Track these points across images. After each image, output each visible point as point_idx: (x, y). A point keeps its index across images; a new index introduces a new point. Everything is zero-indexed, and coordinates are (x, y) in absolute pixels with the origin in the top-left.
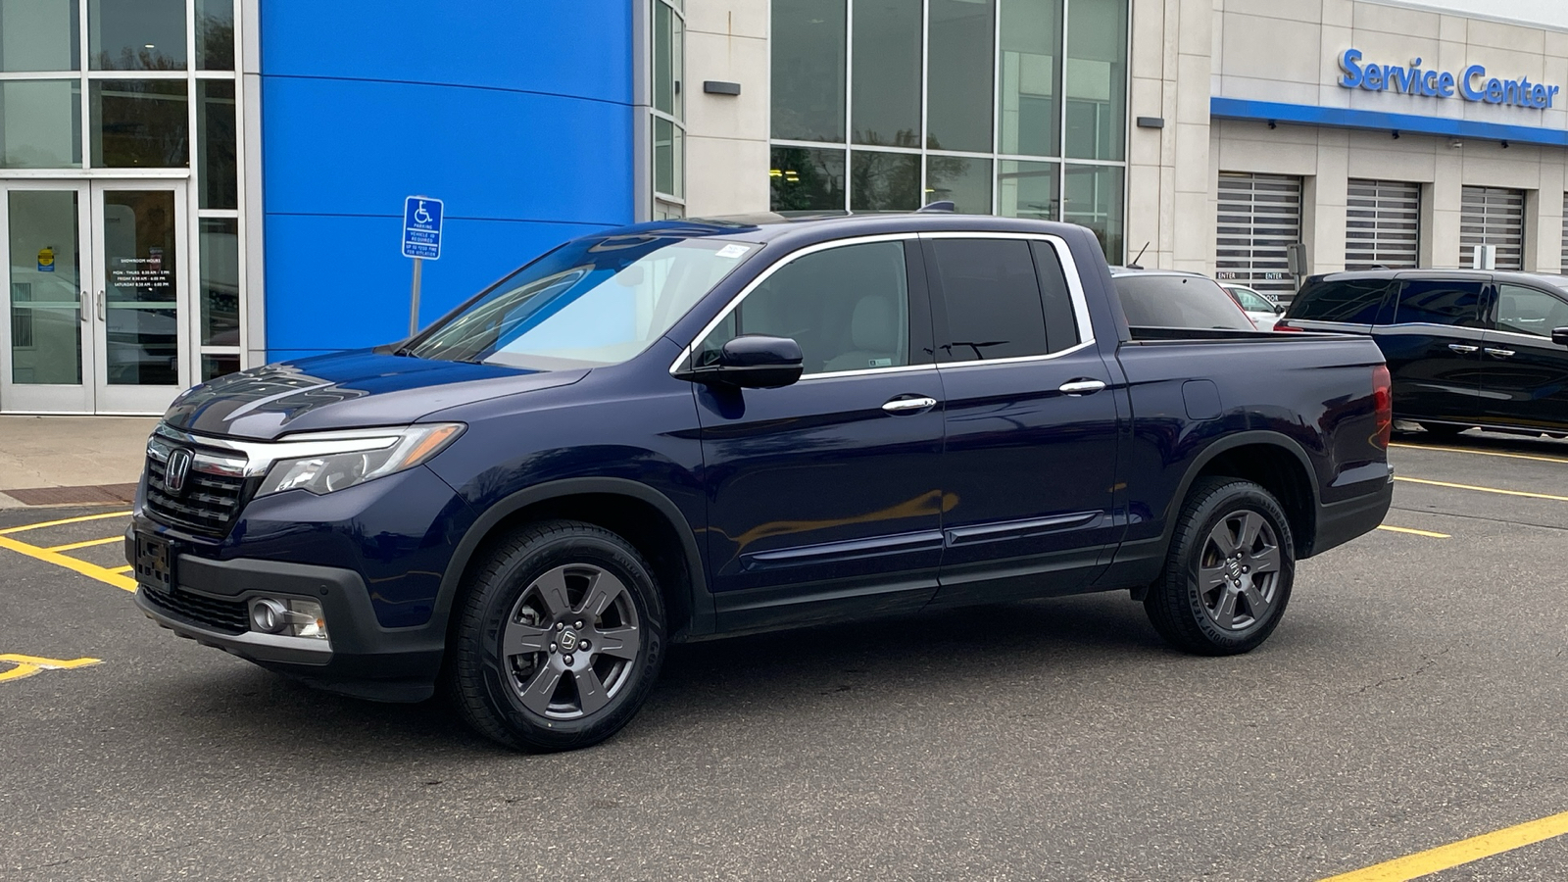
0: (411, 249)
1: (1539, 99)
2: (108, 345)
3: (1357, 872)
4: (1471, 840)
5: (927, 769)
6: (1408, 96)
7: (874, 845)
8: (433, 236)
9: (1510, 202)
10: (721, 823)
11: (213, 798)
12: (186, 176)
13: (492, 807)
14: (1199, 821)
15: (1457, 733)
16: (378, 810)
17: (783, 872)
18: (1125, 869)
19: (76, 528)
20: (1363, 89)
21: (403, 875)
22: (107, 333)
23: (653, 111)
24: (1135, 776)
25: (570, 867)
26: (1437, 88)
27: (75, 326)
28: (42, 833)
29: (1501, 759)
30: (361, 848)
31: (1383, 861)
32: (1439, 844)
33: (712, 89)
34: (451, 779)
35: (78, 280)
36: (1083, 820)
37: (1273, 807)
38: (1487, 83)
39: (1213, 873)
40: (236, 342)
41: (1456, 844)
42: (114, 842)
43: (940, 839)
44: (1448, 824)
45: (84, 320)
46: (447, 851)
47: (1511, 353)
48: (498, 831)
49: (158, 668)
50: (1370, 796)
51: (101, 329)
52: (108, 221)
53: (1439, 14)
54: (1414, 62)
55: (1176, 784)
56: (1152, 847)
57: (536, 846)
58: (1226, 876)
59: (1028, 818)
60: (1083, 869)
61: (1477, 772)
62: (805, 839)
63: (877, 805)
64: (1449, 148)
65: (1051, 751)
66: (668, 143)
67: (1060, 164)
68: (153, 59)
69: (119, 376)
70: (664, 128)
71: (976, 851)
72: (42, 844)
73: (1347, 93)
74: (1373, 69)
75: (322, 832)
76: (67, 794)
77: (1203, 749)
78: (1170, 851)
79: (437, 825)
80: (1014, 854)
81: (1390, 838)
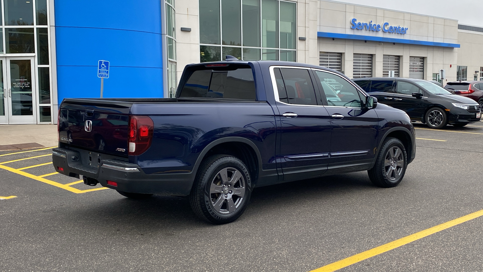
0: (100, 75)
1: (403, 31)
2: (12, 104)
3: (383, 246)
4: (412, 235)
5: (260, 220)
6: (368, 31)
7: (249, 243)
8: (107, 71)
9: (396, 59)
10: (204, 239)
11: (54, 237)
12: (34, 55)
13: (137, 237)
14: (337, 232)
15: (402, 204)
16: (103, 239)
17: (224, 253)
18: (319, 247)
19: (6, 157)
20: (357, 29)
21: (113, 258)
22: (12, 101)
23: (167, 36)
24: (318, 220)
25: (162, 254)
26: (376, 29)
27: (2, 99)
28: (3, 250)
29: (415, 211)
30: (100, 250)
31: (389, 242)
32: (404, 237)
33: (183, 30)
34: (124, 229)
35: (3, 86)
36: (306, 233)
37: (357, 228)
38: (389, 27)
39: (344, 248)
40: (50, 103)
41: (408, 236)
42: (26, 252)
43: (267, 241)
44: (405, 231)
45: (5, 97)
46: (125, 251)
47: (401, 99)
48: (140, 244)
49: (34, 198)
50: (382, 223)
51: (10, 100)
52: (11, 68)
53: (377, 9)
54: (370, 22)
55: (329, 222)
56: (326, 241)
57: (151, 248)
58: (348, 248)
59: (290, 234)
60: (308, 248)
61: (410, 215)
62: (229, 242)
63: (248, 231)
64: (380, 45)
65: (293, 213)
66: (171, 45)
67: (279, 50)
68: (21, 22)
69: (15, 113)
70: (170, 41)
71: (277, 244)
72: (4, 253)
73: (353, 30)
74: (360, 24)
75: (88, 246)
76: (10, 237)
77: (335, 212)
78: (331, 242)
79: (122, 243)
80: (288, 244)
81: (390, 235)
